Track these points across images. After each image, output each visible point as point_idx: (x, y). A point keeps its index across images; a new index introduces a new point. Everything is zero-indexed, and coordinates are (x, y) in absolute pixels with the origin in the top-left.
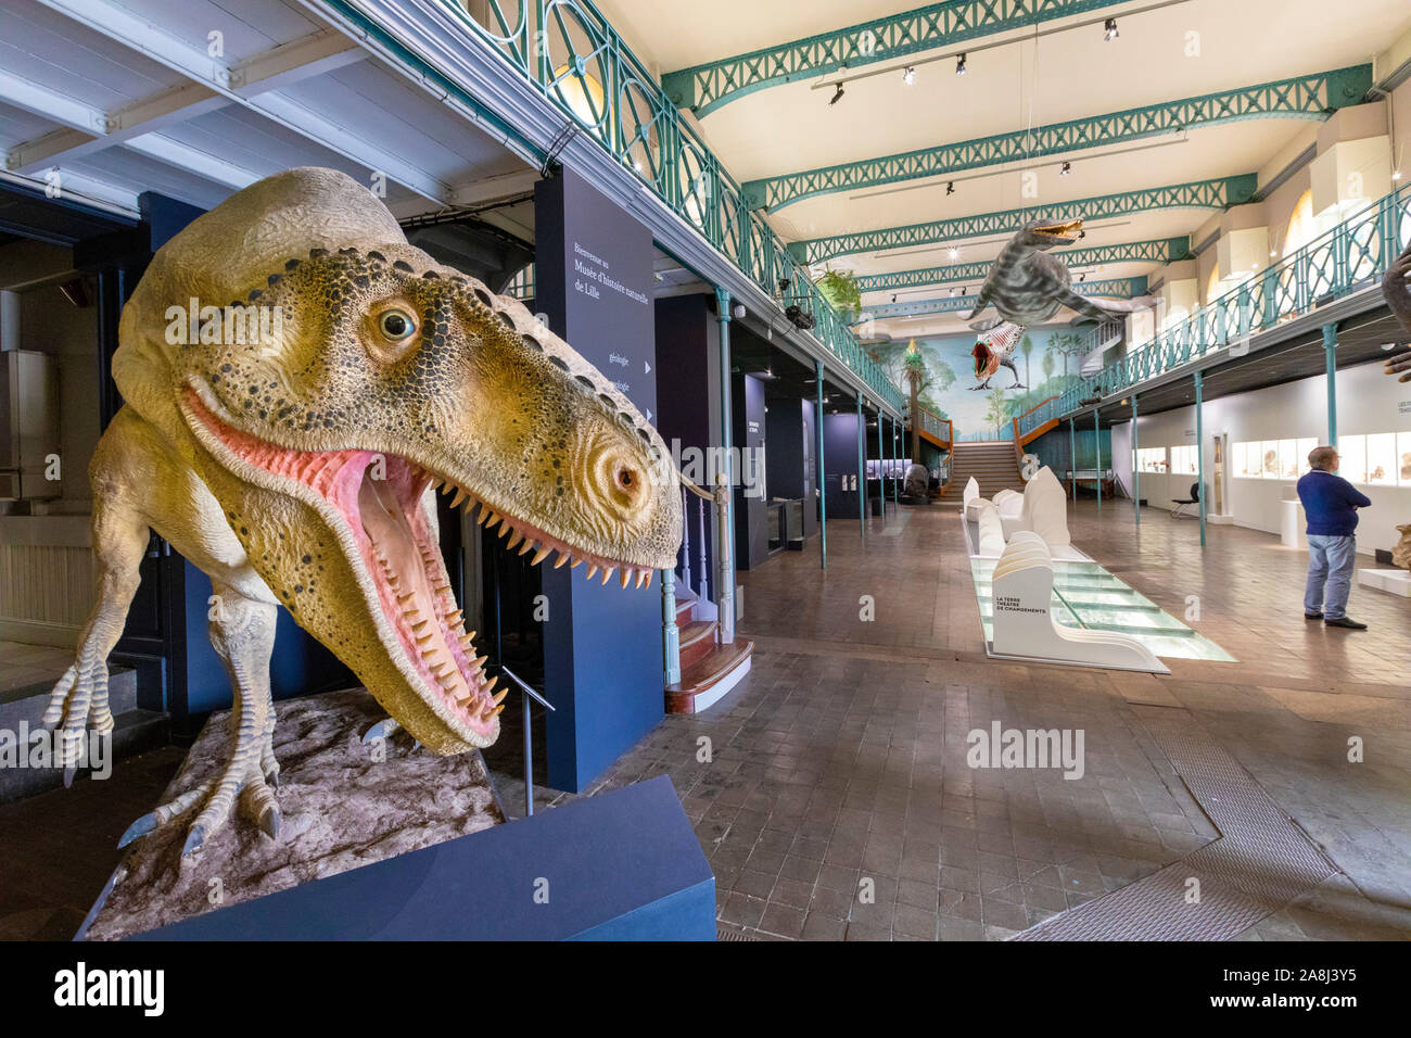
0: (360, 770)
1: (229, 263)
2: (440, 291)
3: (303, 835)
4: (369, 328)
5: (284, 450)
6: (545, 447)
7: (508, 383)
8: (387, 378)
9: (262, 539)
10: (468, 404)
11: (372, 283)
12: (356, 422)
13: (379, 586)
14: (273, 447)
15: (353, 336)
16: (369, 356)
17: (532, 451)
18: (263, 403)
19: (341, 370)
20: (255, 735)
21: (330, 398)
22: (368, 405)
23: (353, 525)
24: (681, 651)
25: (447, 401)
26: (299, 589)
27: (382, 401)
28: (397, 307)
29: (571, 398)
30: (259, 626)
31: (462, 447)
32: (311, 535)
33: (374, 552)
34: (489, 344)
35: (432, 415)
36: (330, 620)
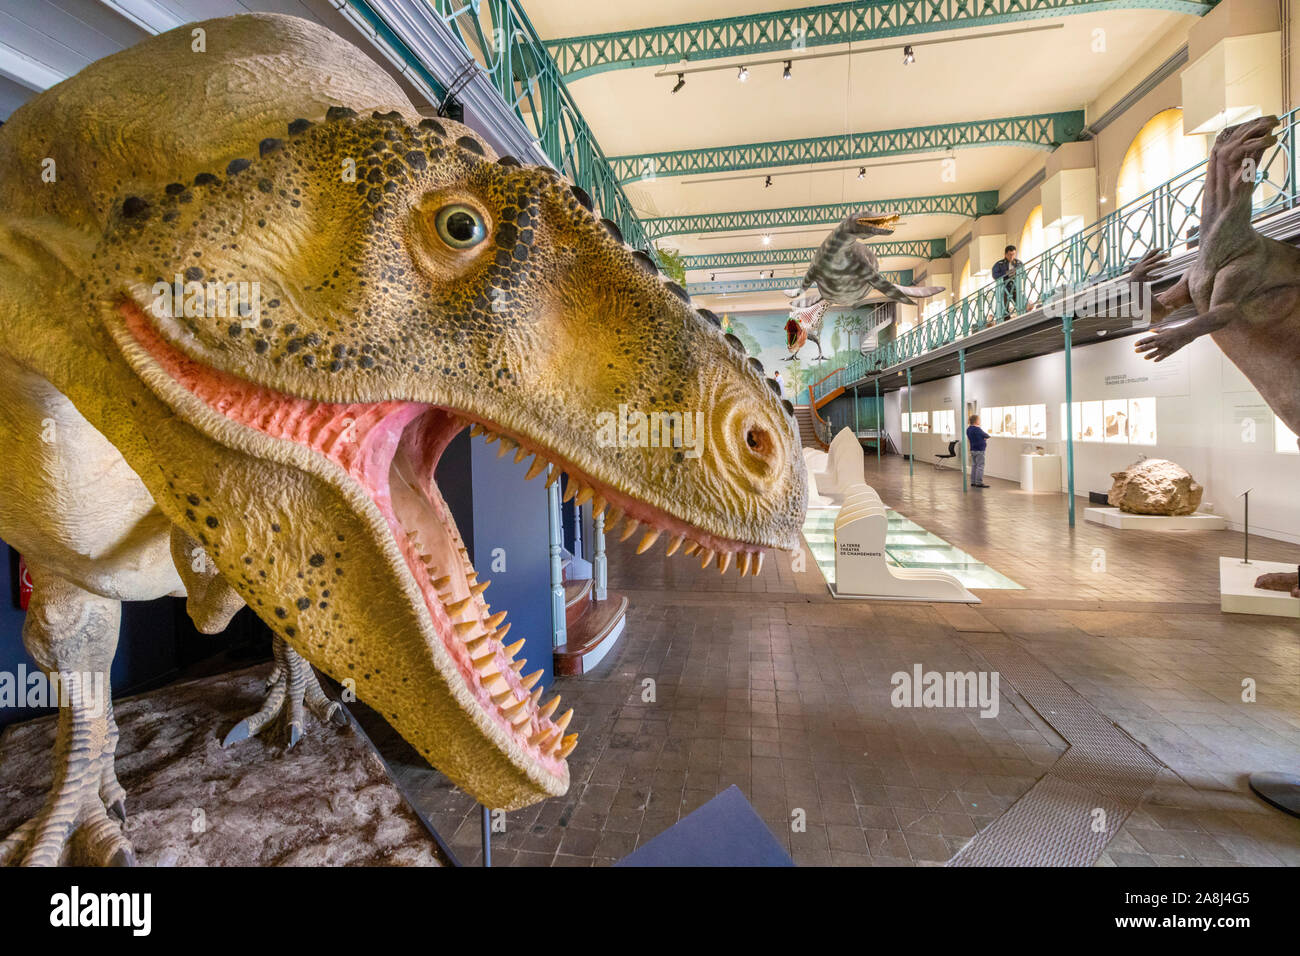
1: (184, 118)
2: (528, 183)
4: (419, 228)
5: (291, 400)
6: (653, 401)
7: (602, 316)
8: (443, 301)
9: (242, 533)
10: (546, 342)
11: (429, 164)
12: (403, 361)
13: (424, 591)
14: (274, 396)
15: (397, 238)
16: (417, 268)
17: (635, 406)
18: (259, 330)
19: (382, 285)
20: (91, 759)
21: (367, 325)
22: (418, 336)
24: (568, 610)
25: (524, 336)
26: (303, 604)
27: (437, 333)
28: (464, 200)
29: (691, 338)
30: (99, 626)
31: (543, 399)
32: (325, 525)
33: (411, 544)
34: (584, 262)
35: (505, 354)
36: (353, 645)
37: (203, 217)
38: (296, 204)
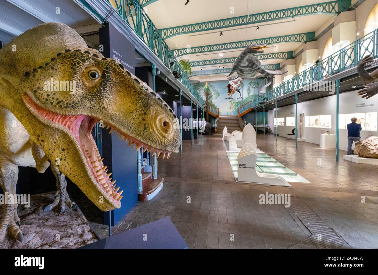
0: (46, 220)
2: (108, 64)
3: (30, 241)
4: (84, 75)
5: (58, 115)
6: (139, 114)
7: (127, 94)
8: (90, 92)
9: (48, 143)
10: (114, 101)
11: (86, 61)
12: (81, 106)
13: (86, 158)
14: (54, 114)
15: (80, 78)
16: (84, 85)
17: (135, 116)
18: (51, 100)
19: (77, 89)
20: (12, 209)
21: (73, 98)
22: (84, 100)
23: (77, 139)
25: (108, 99)
27: (89, 99)
28: (94, 69)
29: (149, 99)
30: (13, 174)
31: (113, 114)
32: (65, 142)
33: (83, 147)
34: (123, 81)
35: (104, 104)
36: (71, 169)
37: (40, 76)
38: (59, 72)
